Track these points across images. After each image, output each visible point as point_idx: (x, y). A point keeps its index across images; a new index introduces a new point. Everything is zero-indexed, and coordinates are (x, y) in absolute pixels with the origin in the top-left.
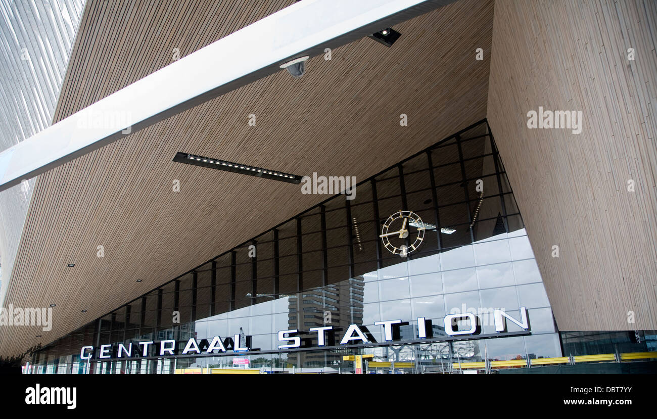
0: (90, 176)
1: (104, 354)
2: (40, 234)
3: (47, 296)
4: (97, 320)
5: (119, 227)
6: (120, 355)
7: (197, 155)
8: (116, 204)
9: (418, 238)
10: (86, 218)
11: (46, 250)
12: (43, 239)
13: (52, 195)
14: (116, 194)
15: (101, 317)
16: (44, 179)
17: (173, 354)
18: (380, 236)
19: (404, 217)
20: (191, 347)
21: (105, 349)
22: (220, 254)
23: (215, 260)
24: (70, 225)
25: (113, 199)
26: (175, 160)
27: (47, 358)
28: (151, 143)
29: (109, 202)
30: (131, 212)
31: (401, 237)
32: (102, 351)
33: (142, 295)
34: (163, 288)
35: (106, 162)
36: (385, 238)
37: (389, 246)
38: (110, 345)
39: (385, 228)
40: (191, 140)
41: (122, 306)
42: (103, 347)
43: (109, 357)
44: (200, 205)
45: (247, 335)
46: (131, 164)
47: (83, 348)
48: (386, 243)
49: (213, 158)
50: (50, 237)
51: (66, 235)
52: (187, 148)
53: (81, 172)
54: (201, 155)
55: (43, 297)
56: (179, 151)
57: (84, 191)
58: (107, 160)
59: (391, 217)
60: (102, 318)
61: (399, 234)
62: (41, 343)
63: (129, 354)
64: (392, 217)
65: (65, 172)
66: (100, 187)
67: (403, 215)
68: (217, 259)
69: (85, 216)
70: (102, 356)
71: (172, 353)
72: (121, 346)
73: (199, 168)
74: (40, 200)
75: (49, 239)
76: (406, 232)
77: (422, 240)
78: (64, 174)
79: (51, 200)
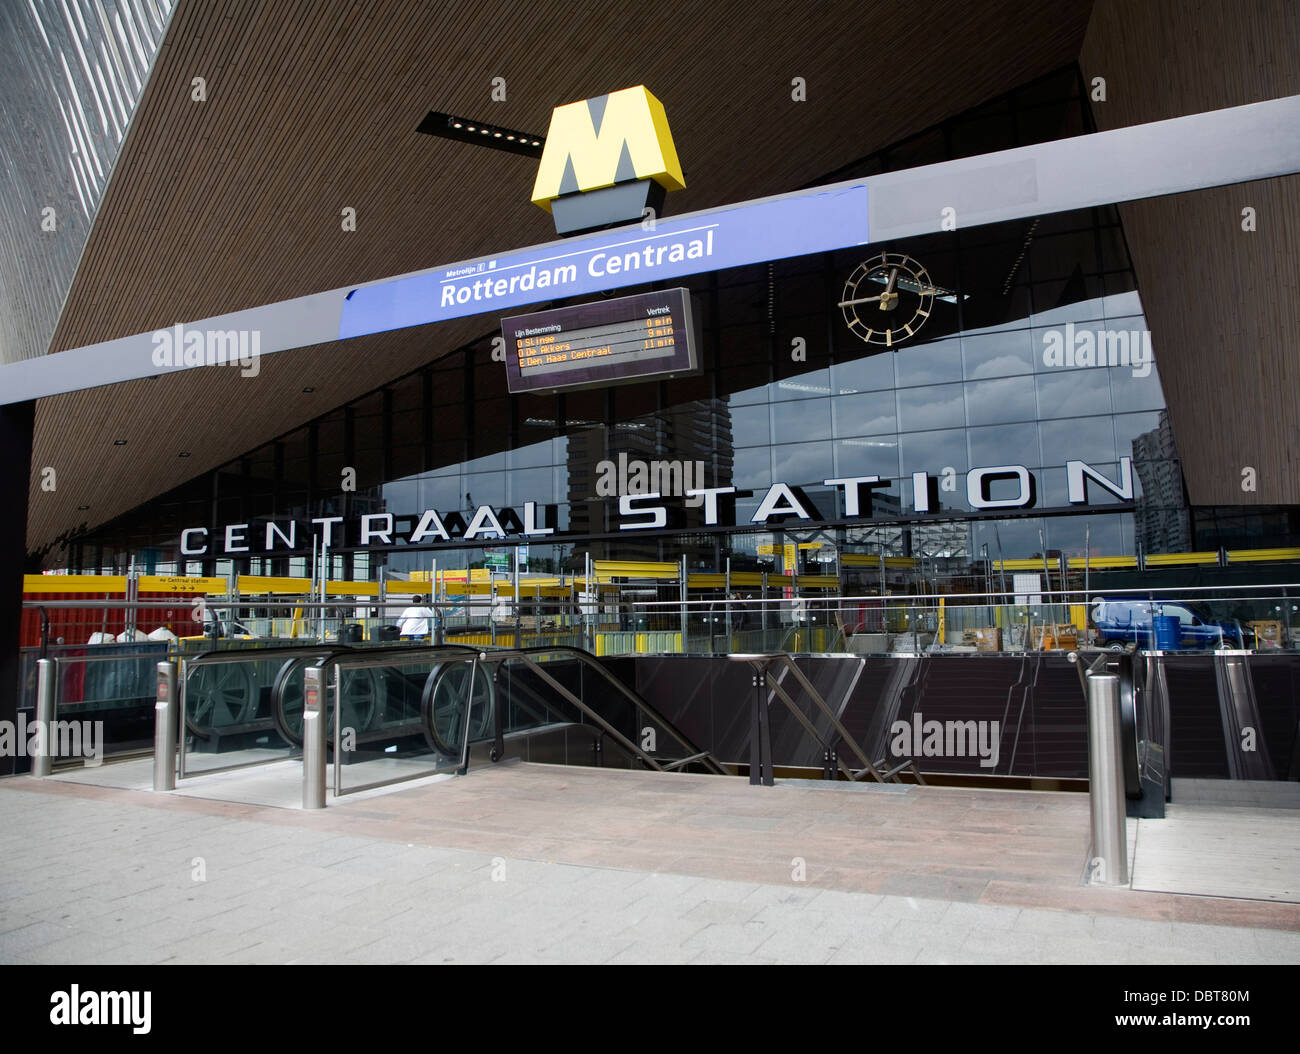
0: (234, 161)
1: (234, 543)
2: (110, 288)
3: (110, 422)
4: (211, 473)
5: (280, 274)
6: (269, 545)
7: (469, 118)
8: (282, 222)
9: (920, 312)
10: (214, 254)
11: (119, 322)
12: (114, 300)
13: (147, 202)
14: (285, 202)
15: (220, 467)
16: (133, 165)
17: (389, 541)
18: (840, 304)
19: (893, 267)
20: (427, 529)
21: (235, 533)
22: (485, 334)
23: (473, 348)
24: (178, 268)
25: (278, 213)
26: (419, 130)
27: (100, 554)
28: (375, 90)
29: (268, 220)
30: (312, 242)
31: (883, 307)
32: (229, 538)
33: (312, 421)
34: (355, 405)
35: (273, 130)
36: (848, 308)
37: (856, 326)
38: (246, 526)
39: (850, 289)
40: (463, 85)
41: (264, 445)
42: (229, 529)
43: (247, 549)
44: (459, 228)
45: (549, 502)
46: (327, 137)
47: (185, 533)
48: (851, 319)
49: (503, 126)
50: (131, 296)
51: (167, 289)
52: (450, 103)
53: (215, 151)
54: (478, 120)
55: (103, 424)
56: (434, 110)
57: (215, 196)
58: (275, 127)
59: (863, 266)
60: (221, 470)
61: (878, 303)
62: (86, 523)
63: (291, 544)
64: (866, 265)
65: (181, 151)
66: (253, 187)
67: (888, 262)
68: (477, 346)
69: (211, 249)
70: (228, 548)
71: (387, 540)
72: (271, 527)
73: (470, 148)
74: (119, 212)
75: (130, 299)
76: (894, 299)
77: (927, 315)
78: (179, 157)
79: (142, 213)
